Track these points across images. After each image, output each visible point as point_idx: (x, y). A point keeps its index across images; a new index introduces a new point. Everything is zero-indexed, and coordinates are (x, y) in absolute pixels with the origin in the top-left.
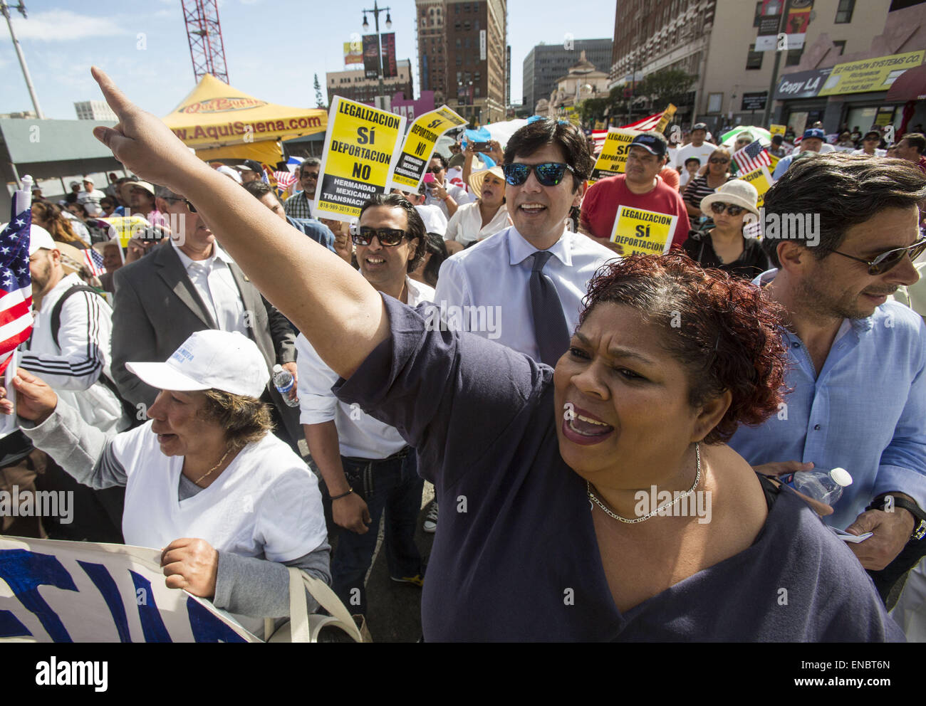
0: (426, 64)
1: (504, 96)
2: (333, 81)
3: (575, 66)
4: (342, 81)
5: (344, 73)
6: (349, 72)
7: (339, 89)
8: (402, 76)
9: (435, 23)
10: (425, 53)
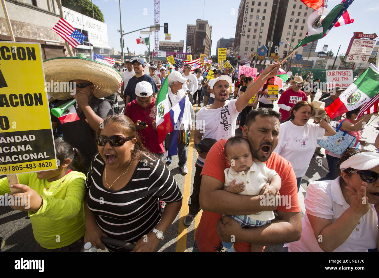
0: (188, 42)
1: (209, 53)
2: (161, 44)
3: (230, 47)
4: (164, 44)
5: (165, 42)
6: (166, 42)
7: (163, 46)
8: (181, 45)
9: (192, 31)
10: (188, 39)
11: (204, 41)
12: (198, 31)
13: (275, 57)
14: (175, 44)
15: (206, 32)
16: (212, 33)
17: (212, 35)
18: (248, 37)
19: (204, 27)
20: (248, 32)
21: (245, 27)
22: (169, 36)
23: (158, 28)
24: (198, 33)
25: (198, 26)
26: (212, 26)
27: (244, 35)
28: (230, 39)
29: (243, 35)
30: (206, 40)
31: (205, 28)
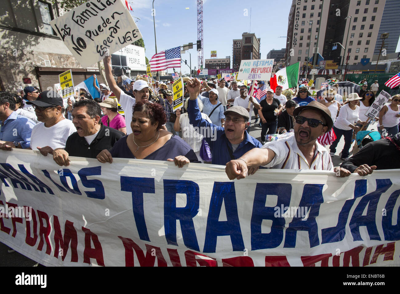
0: (235, 58)
2: (207, 62)
3: (282, 58)
4: (210, 62)
6: (212, 59)
7: (208, 64)
8: (227, 61)
9: (239, 46)
10: (235, 54)
11: (251, 55)
12: (244, 45)
13: (333, 64)
14: (221, 61)
15: (253, 46)
16: (260, 45)
17: (260, 48)
18: (301, 45)
19: (251, 40)
20: (300, 40)
21: (297, 35)
22: (214, 53)
23: (191, 46)
24: (244, 47)
25: (245, 40)
26: (260, 38)
27: (296, 44)
28: (281, 50)
29: (294, 44)
30: (254, 54)
31: (252, 42)
